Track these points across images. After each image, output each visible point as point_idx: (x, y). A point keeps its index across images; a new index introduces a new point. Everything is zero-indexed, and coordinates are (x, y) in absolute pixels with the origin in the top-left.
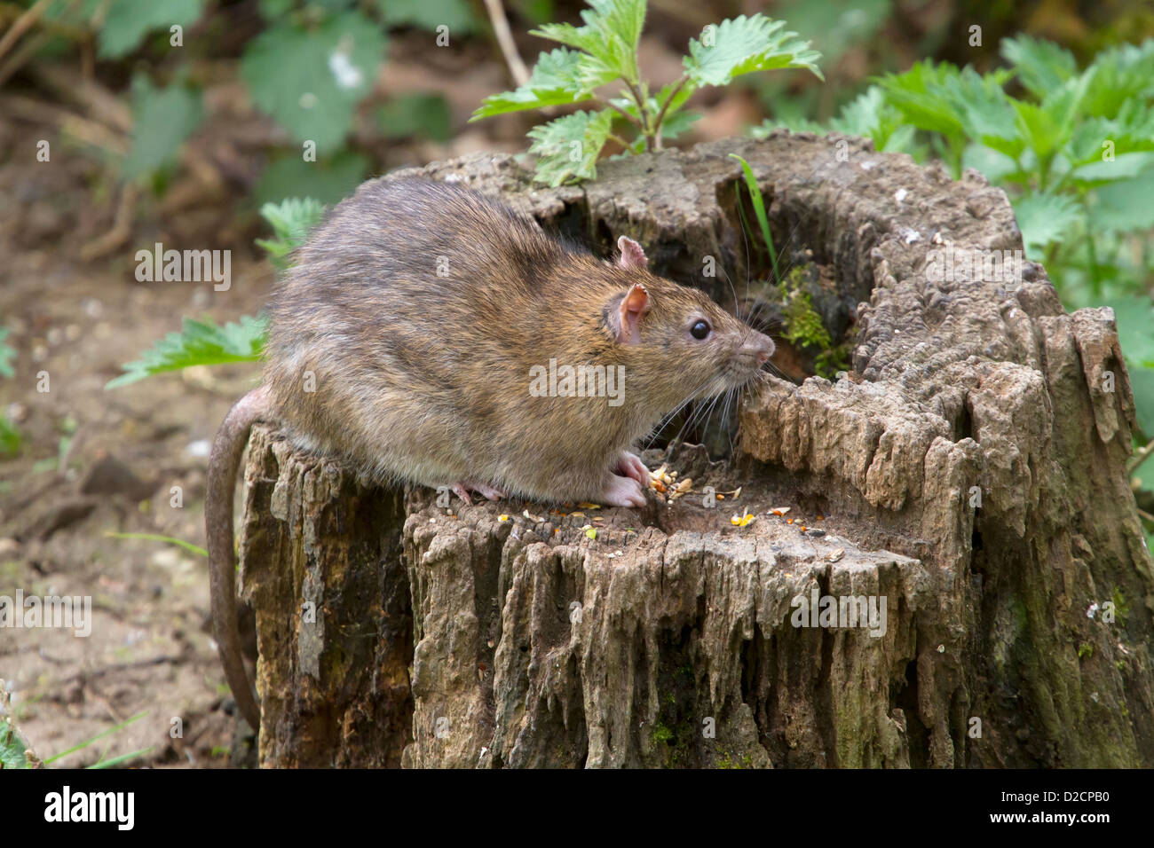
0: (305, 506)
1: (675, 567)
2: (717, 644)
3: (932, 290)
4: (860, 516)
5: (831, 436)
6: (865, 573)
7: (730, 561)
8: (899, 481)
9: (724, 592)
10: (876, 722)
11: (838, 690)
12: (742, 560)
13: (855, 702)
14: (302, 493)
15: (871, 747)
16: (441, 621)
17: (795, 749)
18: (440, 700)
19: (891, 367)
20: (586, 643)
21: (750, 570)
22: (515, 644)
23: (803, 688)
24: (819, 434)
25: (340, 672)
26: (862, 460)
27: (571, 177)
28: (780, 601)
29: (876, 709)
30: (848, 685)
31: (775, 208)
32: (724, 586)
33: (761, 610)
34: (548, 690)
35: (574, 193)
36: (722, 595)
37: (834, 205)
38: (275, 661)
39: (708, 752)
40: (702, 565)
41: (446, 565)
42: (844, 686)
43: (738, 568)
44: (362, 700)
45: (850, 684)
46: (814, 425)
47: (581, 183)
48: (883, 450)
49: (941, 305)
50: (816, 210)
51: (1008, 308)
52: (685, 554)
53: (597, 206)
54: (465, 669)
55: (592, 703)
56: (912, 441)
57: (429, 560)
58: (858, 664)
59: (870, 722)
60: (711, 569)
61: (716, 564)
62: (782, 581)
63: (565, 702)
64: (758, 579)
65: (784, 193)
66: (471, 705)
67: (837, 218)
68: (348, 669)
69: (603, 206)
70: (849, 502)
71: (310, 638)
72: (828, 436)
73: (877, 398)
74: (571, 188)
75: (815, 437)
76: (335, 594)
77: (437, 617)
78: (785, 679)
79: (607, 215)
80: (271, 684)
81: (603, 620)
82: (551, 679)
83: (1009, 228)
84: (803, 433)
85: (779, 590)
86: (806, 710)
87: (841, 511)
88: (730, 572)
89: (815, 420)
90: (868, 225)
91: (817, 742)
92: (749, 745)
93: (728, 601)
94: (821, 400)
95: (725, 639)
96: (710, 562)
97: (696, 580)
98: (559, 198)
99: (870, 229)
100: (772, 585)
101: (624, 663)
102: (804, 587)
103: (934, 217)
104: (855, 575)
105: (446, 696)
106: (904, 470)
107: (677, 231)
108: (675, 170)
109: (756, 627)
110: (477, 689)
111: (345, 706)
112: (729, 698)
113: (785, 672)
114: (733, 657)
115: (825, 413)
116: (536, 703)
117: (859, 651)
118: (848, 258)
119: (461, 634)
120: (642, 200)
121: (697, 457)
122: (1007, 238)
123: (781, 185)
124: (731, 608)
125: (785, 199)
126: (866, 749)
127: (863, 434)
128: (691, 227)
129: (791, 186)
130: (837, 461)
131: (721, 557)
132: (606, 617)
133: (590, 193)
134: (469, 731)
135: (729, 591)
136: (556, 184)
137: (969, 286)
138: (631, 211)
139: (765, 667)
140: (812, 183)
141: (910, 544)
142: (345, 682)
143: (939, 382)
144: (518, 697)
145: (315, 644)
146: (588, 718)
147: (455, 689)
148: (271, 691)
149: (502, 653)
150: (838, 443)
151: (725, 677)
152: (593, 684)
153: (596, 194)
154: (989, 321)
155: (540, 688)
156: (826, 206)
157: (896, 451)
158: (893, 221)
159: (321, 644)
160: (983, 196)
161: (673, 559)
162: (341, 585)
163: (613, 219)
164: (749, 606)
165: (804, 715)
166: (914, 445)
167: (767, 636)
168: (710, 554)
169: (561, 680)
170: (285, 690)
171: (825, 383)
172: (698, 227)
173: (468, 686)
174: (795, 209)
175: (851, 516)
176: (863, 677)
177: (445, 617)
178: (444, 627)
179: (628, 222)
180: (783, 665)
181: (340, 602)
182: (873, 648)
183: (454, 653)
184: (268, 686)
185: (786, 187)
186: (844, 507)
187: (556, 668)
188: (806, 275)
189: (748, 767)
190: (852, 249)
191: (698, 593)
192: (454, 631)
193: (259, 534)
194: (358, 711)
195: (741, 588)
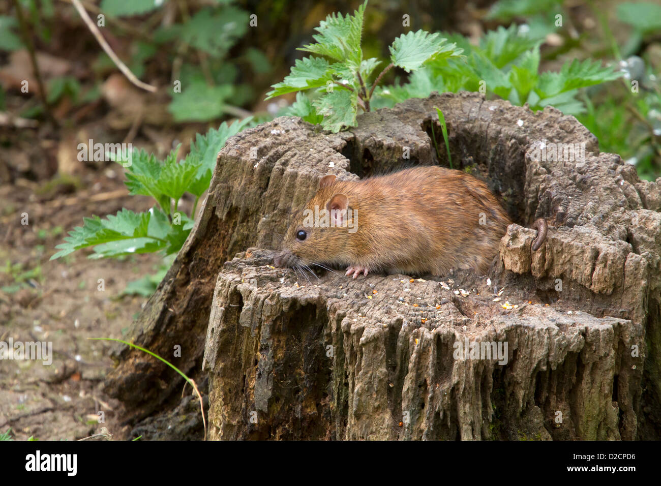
0: (263, 318)
1: (503, 335)
2: (524, 375)
3: (575, 174)
4: (580, 299)
5: (565, 257)
6: (608, 329)
7: (533, 329)
8: (611, 279)
9: (529, 346)
10: (606, 410)
11: (586, 394)
12: (540, 328)
13: (595, 400)
14: (261, 311)
15: (602, 424)
16: (369, 375)
17: (559, 428)
18: (368, 418)
19: (582, 217)
20: (462, 380)
21: (545, 333)
22: (416, 384)
23: (564, 394)
24: (557, 256)
25: (277, 408)
26: (589, 268)
27: (344, 127)
28: (563, 349)
29: (606, 403)
30: (592, 391)
31: (453, 135)
32: (530, 343)
33: (552, 354)
34: (441, 408)
35: (349, 135)
36: (528, 348)
37: (487, 131)
38: (230, 405)
39: (513, 434)
40: (516, 333)
41: (373, 344)
42: (590, 392)
43: (538, 332)
44: (288, 422)
45: (593, 390)
46: (555, 251)
47: (350, 129)
48: (602, 262)
49: (583, 181)
50: (476, 135)
51: (619, 180)
52: (508, 327)
53: (364, 141)
54: (382, 400)
55: (465, 413)
56: (618, 256)
57: (364, 342)
58: (598, 379)
59: (603, 410)
60: (522, 334)
61: (524, 331)
62: (564, 338)
63: (448, 413)
64: (549, 338)
65: (457, 126)
66: (386, 420)
67: (489, 138)
68: (281, 405)
69: (367, 141)
70: (572, 292)
71: (263, 390)
72: (563, 257)
73: (587, 234)
74: (345, 133)
75: (555, 257)
76: (279, 365)
77: (366, 373)
78: (555, 391)
79: (371, 146)
80: (229, 417)
81: (470, 367)
82: (442, 402)
83: (590, 137)
84: (548, 256)
85: (563, 342)
86: (565, 406)
87: (567, 297)
88: (533, 335)
89: (555, 249)
90: (513, 141)
91: (571, 423)
92: (539, 428)
93: (532, 351)
94: (559, 238)
95: (528, 372)
96: (521, 331)
97: (513, 341)
98: (342, 139)
99: (515, 143)
100: (558, 341)
101: (477, 389)
102: (576, 340)
103: (547, 134)
104: (602, 331)
105: (371, 416)
106: (614, 272)
107: (415, 152)
108: (394, 118)
109: (548, 364)
110: (388, 410)
111: (277, 427)
112: (528, 403)
113: (555, 388)
114: (532, 381)
115: (561, 245)
116: (433, 415)
117: (599, 372)
118: (499, 160)
119: (381, 381)
120: (388, 136)
121: (469, 274)
122: (591, 142)
123: (454, 122)
124: (534, 355)
125: (458, 130)
126: (599, 426)
127: (588, 255)
128: (422, 148)
129: (461, 122)
130: (568, 270)
131: (527, 327)
132: (472, 365)
133: (358, 135)
134: (386, 433)
135: (532, 345)
136: (337, 130)
137: (593, 170)
138: (385, 143)
139: (546, 385)
140: (471, 120)
141: (617, 312)
142: (279, 413)
143: (612, 223)
144: (418, 413)
145: (266, 393)
146: (461, 420)
147: (377, 411)
148: (229, 421)
149: (408, 389)
150: (569, 261)
151: (527, 392)
152: (465, 402)
153: (361, 135)
154: (614, 188)
155: (436, 407)
156: (482, 132)
157: (609, 262)
158: (528, 138)
159: (270, 393)
160: (565, 120)
161: (502, 331)
162: (282, 360)
163: (373, 148)
164: (546, 353)
165: (564, 409)
166: (619, 258)
167: (554, 368)
168: (520, 326)
169: (448, 402)
170: (237, 420)
171: (554, 228)
172: (425, 149)
173: (384, 409)
174: (464, 135)
175: (574, 299)
176: (601, 386)
177: (370, 372)
178: (370, 378)
179: (382, 148)
180: (555, 384)
181: (282, 369)
182: (610, 370)
183: (377, 392)
184: (227, 419)
185: (458, 123)
186: (569, 295)
187: (445, 395)
188: (474, 170)
189: (539, 440)
190: (502, 154)
191: (515, 348)
192: (377, 380)
193: (225, 336)
194: (285, 429)
195: (541, 343)
